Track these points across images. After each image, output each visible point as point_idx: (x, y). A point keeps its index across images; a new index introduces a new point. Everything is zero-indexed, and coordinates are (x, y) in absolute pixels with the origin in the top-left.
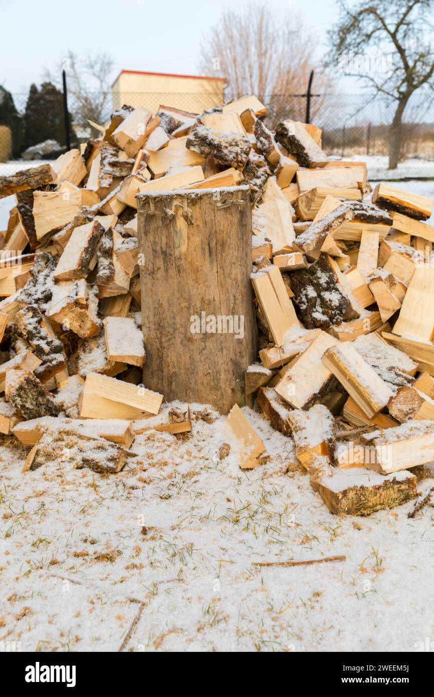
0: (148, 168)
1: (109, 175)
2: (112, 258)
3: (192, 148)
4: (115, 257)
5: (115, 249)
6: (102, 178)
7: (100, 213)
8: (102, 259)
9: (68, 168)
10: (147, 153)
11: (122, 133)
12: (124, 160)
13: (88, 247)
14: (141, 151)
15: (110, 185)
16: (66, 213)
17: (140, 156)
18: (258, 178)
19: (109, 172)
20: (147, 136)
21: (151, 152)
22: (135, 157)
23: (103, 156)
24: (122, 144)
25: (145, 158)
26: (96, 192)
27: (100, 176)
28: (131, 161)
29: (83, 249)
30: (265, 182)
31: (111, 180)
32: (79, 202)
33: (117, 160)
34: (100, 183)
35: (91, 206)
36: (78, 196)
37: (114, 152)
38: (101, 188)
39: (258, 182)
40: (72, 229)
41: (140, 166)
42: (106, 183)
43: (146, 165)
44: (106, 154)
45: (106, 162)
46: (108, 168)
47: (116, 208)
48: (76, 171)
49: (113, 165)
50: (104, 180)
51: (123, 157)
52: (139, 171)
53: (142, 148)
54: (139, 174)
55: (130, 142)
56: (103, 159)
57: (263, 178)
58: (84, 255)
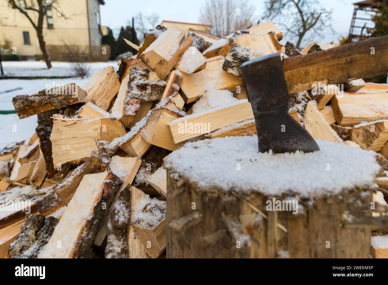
0: (181, 92)
1: (136, 100)
2: (126, 240)
3: (230, 71)
4: (131, 234)
5: (133, 220)
6: (128, 104)
7: (121, 151)
8: (112, 238)
9: (101, 84)
10: (180, 74)
11: (152, 52)
12: (154, 83)
13: (93, 219)
14: (173, 72)
15: (136, 112)
16: (82, 145)
17: (172, 77)
18: (299, 103)
19: (136, 97)
20: (180, 55)
21: (184, 73)
22: (166, 78)
23: (132, 76)
24: (153, 63)
25: (177, 80)
26: (120, 120)
27: (126, 101)
28: (162, 83)
29: (84, 223)
30: (305, 107)
31: (138, 106)
32: (96, 134)
33: (146, 82)
34: (124, 109)
35: (110, 140)
36: (97, 127)
37: (144, 73)
38: (125, 116)
39: (300, 107)
40: (81, 176)
41: (172, 90)
42: (131, 110)
43: (178, 88)
44: (135, 75)
45: (134, 84)
46: (136, 92)
47: (139, 148)
48: (110, 88)
49: (143, 87)
50: (130, 106)
51: (153, 79)
52: (170, 97)
53: (174, 69)
54: (170, 101)
55: (162, 62)
56: (131, 80)
57: (303, 103)
58: (85, 233)
